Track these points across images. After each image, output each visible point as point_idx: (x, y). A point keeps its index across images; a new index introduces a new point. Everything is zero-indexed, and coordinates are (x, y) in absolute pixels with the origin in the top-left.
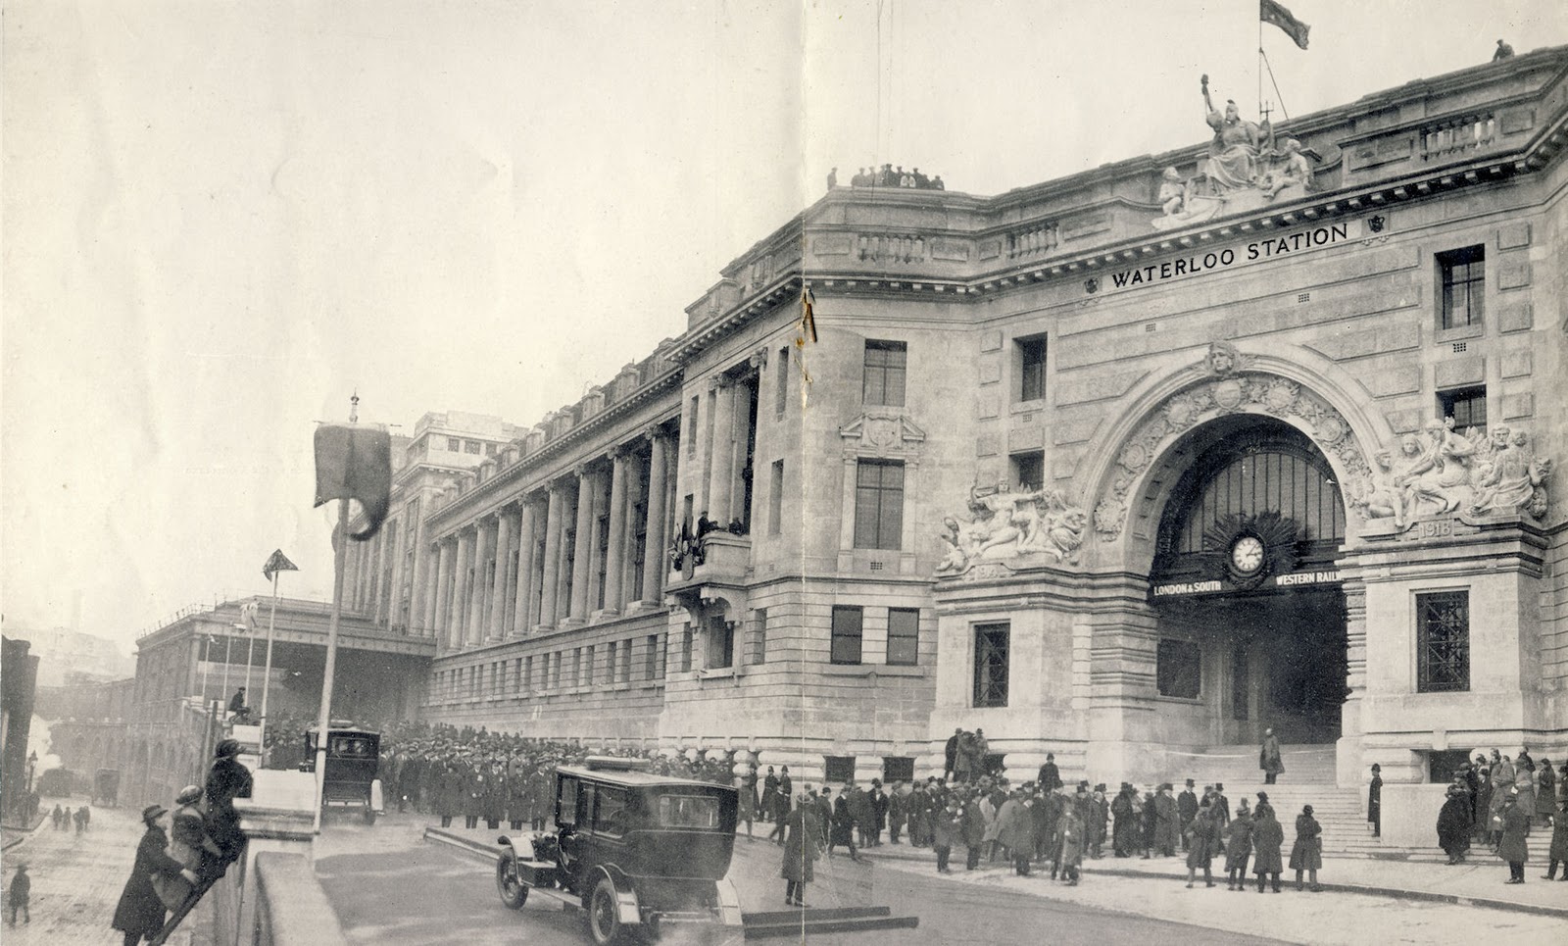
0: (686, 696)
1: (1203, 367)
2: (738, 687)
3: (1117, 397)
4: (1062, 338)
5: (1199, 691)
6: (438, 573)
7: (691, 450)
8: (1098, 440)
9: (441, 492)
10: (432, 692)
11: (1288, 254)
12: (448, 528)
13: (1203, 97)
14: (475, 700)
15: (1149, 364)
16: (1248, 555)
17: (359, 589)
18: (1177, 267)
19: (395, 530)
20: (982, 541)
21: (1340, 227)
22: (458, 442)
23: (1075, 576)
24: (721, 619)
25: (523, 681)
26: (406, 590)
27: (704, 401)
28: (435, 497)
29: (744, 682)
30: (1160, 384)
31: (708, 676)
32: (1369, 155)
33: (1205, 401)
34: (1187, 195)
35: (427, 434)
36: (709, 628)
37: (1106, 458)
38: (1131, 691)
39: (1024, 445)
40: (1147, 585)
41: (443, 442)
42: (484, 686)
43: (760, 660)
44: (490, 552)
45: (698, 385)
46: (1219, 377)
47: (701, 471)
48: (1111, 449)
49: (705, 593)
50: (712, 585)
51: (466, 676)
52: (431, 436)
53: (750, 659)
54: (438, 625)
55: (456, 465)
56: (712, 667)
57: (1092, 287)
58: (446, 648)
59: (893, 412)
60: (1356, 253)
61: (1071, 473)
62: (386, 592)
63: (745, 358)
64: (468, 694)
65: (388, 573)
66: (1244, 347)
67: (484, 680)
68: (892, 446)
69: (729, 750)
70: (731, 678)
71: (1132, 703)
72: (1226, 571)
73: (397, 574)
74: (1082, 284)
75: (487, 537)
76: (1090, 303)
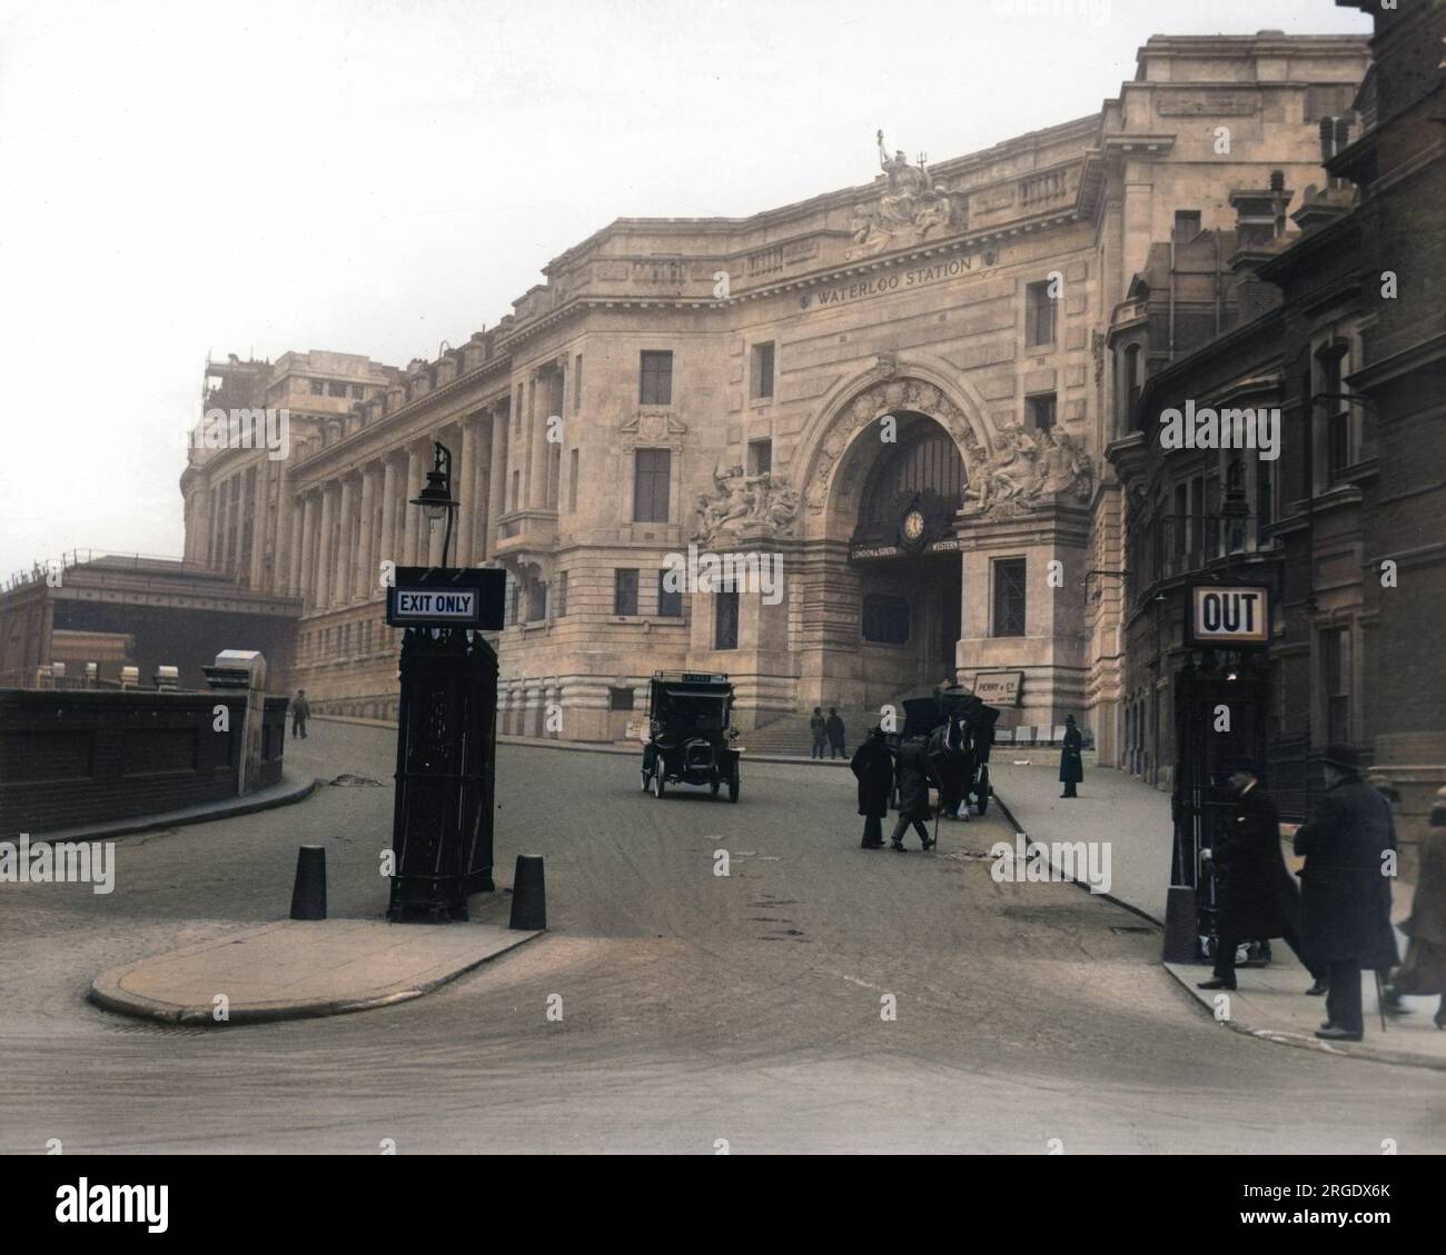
0: (514, 646)
1: (875, 373)
2: (548, 636)
3: (821, 396)
4: (784, 345)
5: (907, 638)
6: (302, 525)
7: (518, 431)
8: (805, 433)
9: (305, 440)
10: (299, 655)
11: (933, 281)
12: (315, 480)
13: (878, 148)
14: (342, 660)
15: (842, 369)
16: (914, 525)
17: (215, 541)
18: (861, 289)
19: (254, 478)
20: (722, 516)
21: (966, 260)
22: (322, 384)
23: (791, 544)
24: (536, 579)
25: (387, 639)
26: (269, 547)
27: (526, 389)
28: (298, 445)
29: (553, 632)
30: (847, 386)
31: (528, 628)
32: (985, 202)
33: (879, 400)
34: (873, 227)
35: (289, 376)
36: (530, 586)
37: (812, 447)
38: (830, 636)
39: (759, 433)
40: (847, 549)
41: (305, 383)
42: (351, 645)
43: (562, 615)
44: (355, 509)
45: (521, 375)
46: (885, 382)
47: (524, 450)
48: (816, 437)
49: (521, 559)
50: (525, 552)
51: (334, 637)
52: (292, 379)
53: (556, 613)
54: (303, 585)
55: (320, 409)
56: (532, 620)
57: (805, 304)
58: (314, 606)
59: (661, 409)
60: (977, 282)
61: (788, 459)
62: (248, 546)
63: (553, 358)
64: (334, 655)
65: (248, 527)
66: (905, 356)
67: (352, 640)
68: (662, 437)
69: (542, 688)
70: (544, 628)
71: (833, 647)
72: (898, 537)
73: (258, 527)
74: (797, 301)
75: (352, 493)
76: (804, 317)
